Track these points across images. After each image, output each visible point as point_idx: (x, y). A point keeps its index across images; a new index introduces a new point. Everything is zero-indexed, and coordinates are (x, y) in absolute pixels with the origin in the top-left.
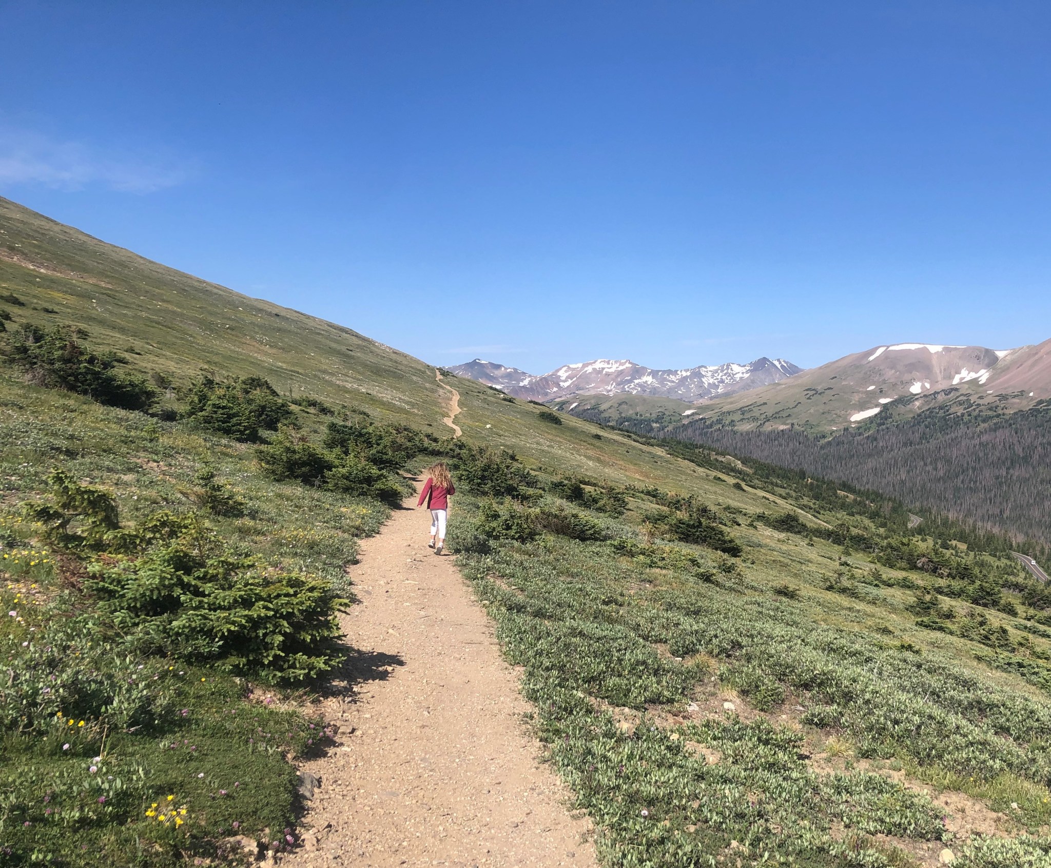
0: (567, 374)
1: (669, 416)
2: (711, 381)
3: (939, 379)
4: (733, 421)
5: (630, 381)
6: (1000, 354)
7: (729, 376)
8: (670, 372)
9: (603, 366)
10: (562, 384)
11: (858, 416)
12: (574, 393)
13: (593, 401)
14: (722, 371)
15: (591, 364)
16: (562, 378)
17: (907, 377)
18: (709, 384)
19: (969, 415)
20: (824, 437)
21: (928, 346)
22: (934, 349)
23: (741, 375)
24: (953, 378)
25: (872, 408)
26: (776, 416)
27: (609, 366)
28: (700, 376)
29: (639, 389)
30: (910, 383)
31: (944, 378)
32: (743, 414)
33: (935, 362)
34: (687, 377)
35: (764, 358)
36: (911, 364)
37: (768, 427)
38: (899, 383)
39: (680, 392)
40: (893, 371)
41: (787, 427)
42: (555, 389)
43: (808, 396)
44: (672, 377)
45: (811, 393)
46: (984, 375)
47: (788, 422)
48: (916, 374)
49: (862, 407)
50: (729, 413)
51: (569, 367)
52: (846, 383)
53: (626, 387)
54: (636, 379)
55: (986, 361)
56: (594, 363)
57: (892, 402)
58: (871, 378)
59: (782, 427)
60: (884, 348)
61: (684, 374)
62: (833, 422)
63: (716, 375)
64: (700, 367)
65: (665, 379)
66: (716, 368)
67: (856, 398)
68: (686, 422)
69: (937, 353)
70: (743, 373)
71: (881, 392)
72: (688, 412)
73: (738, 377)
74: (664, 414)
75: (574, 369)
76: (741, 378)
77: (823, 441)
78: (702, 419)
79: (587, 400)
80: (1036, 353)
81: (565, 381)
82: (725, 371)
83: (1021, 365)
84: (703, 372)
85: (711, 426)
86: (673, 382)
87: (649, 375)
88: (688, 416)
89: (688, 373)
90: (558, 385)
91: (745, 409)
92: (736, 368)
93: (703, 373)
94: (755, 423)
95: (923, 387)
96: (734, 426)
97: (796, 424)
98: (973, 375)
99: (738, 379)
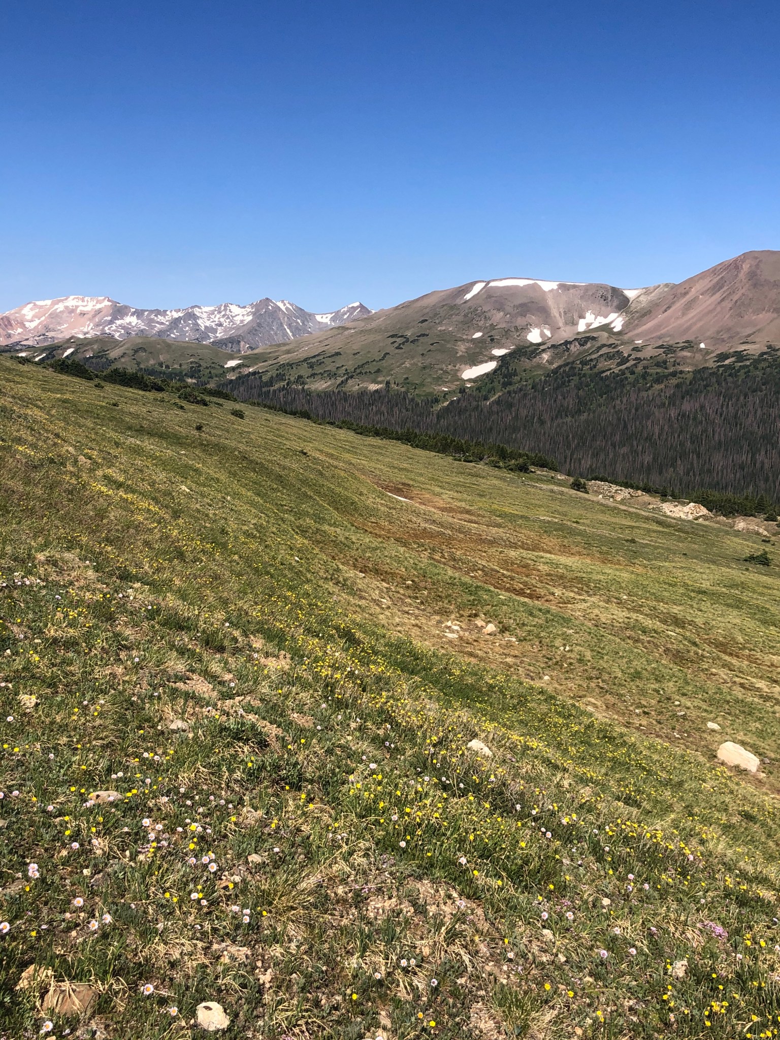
0: (33, 313)
1: (207, 368)
2: (208, 324)
3: (561, 324)
4: (300, 377)
5: (111, 322)
6: (631, 294)
7: (228, 318)
8: (158, 312)
9: (77, 304)
10: (27, 324)
11: (471, 373)
12: (44, 335)
13: (95, 347)
14: (220, 312)
15: (62, 301)
16: (26, 317)
17: (520, 322)
18: (206, 327)
19: (633, 373)
20: (437, 401)
21: (539, 283)
22: (547, 286)
23: (242, 318)
24: (577, 324)
25: (486, 362)
26: (359, 371)
27: (85, 303)
28: (193, 317)
29: (123, 331)
30: (526, 328)
31: (566, 324)
32: (312, 367)
33: (551, 302)
34: (178, 319)
35: (267, 299)
36: (522, 305)
37: (354, 386)
38: (513, 330)
39: (172, 335)
40: (502, 314)
41: (381, 386)
42: (20, 330)
43: (396, 345)
44: (160, 318)
45: (399, 340)
46: (617, 322)
47: (380, 379)
48: (532, 318)
49: (474, 361)
50: (290, 365)
51: (35, 305)
52: (443, 328)
53: (106, 328)
54: (118, 319)
55: (616, 303)
56: (66, 299)
57: (509, 355)
58: (474, 322)
59: (373, 387)
60: (483, 285)
61: (176, 315)
62: (439, 380)
63: (213, 316)
64: (192, 307)
65: (152, 321)
66: (212, 308)
67: (462, 348)
68: (232, 376)
69: (552, 291)
70: (243, 315)
71: (492, 340)
72: (232, 363)
73: (238, 319)
74: (200, 366)
75: (41, 307)
76: (242, 321)
77: (438, 407)
78: (254, 373)
79: (87, 345)
80: (686, 294)
81: (31, 321)
82: (223, 313)
83: (669, 307)
84: (197, 311)
85: (270, 383)
86: (162, 324)
87: (133, 314)
88: (233, 369)
89: (180, 314)
90: (23, 326)
91: (314, 360)
92: (235, 309)
93: (198, 315)
94: (333, 381)
95: (542, 335)
96: (303, 383)
97: (392, 382)
98: (601, 321)
99: (238, 322)
